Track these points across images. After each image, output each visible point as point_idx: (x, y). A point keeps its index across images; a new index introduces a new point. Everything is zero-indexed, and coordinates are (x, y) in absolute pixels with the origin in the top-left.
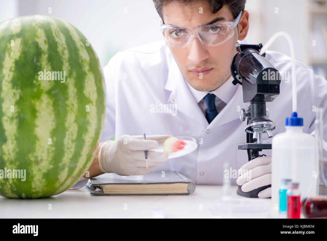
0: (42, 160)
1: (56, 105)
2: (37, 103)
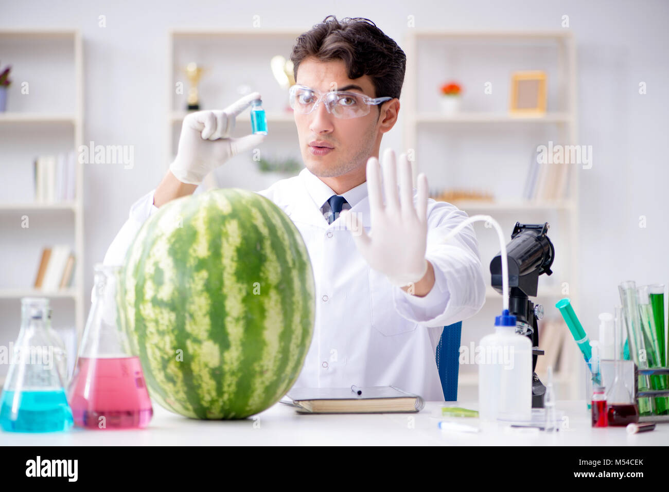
0: (267, 370)
1: (283, 302)
2: (267, 302)
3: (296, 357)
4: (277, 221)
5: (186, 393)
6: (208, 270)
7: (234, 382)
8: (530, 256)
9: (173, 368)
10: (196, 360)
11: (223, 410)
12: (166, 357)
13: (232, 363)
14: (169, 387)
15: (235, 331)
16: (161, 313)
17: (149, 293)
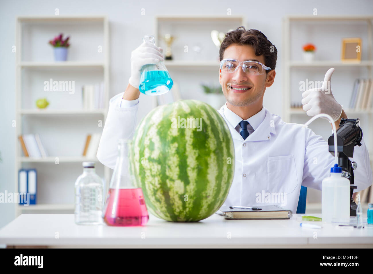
0: (209, 196)
1: (218, 160)
2: (209, 159)
3: (224, 189)
4: (214, 117)
5: (166, 208)
6: (178, 143)
7: (192, 202)
8: (350, 136)
9: (159, 194)
10: (172, 190)
11: (186, 216)
12: (156, 189)
13: (191, 192)
14: (157, 205)
15: (192, 175)
16: (153, 165)
17: (147, 154)
